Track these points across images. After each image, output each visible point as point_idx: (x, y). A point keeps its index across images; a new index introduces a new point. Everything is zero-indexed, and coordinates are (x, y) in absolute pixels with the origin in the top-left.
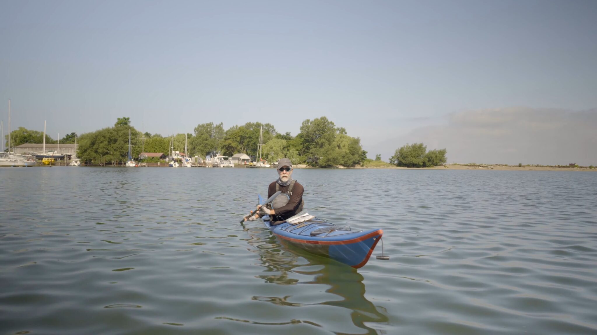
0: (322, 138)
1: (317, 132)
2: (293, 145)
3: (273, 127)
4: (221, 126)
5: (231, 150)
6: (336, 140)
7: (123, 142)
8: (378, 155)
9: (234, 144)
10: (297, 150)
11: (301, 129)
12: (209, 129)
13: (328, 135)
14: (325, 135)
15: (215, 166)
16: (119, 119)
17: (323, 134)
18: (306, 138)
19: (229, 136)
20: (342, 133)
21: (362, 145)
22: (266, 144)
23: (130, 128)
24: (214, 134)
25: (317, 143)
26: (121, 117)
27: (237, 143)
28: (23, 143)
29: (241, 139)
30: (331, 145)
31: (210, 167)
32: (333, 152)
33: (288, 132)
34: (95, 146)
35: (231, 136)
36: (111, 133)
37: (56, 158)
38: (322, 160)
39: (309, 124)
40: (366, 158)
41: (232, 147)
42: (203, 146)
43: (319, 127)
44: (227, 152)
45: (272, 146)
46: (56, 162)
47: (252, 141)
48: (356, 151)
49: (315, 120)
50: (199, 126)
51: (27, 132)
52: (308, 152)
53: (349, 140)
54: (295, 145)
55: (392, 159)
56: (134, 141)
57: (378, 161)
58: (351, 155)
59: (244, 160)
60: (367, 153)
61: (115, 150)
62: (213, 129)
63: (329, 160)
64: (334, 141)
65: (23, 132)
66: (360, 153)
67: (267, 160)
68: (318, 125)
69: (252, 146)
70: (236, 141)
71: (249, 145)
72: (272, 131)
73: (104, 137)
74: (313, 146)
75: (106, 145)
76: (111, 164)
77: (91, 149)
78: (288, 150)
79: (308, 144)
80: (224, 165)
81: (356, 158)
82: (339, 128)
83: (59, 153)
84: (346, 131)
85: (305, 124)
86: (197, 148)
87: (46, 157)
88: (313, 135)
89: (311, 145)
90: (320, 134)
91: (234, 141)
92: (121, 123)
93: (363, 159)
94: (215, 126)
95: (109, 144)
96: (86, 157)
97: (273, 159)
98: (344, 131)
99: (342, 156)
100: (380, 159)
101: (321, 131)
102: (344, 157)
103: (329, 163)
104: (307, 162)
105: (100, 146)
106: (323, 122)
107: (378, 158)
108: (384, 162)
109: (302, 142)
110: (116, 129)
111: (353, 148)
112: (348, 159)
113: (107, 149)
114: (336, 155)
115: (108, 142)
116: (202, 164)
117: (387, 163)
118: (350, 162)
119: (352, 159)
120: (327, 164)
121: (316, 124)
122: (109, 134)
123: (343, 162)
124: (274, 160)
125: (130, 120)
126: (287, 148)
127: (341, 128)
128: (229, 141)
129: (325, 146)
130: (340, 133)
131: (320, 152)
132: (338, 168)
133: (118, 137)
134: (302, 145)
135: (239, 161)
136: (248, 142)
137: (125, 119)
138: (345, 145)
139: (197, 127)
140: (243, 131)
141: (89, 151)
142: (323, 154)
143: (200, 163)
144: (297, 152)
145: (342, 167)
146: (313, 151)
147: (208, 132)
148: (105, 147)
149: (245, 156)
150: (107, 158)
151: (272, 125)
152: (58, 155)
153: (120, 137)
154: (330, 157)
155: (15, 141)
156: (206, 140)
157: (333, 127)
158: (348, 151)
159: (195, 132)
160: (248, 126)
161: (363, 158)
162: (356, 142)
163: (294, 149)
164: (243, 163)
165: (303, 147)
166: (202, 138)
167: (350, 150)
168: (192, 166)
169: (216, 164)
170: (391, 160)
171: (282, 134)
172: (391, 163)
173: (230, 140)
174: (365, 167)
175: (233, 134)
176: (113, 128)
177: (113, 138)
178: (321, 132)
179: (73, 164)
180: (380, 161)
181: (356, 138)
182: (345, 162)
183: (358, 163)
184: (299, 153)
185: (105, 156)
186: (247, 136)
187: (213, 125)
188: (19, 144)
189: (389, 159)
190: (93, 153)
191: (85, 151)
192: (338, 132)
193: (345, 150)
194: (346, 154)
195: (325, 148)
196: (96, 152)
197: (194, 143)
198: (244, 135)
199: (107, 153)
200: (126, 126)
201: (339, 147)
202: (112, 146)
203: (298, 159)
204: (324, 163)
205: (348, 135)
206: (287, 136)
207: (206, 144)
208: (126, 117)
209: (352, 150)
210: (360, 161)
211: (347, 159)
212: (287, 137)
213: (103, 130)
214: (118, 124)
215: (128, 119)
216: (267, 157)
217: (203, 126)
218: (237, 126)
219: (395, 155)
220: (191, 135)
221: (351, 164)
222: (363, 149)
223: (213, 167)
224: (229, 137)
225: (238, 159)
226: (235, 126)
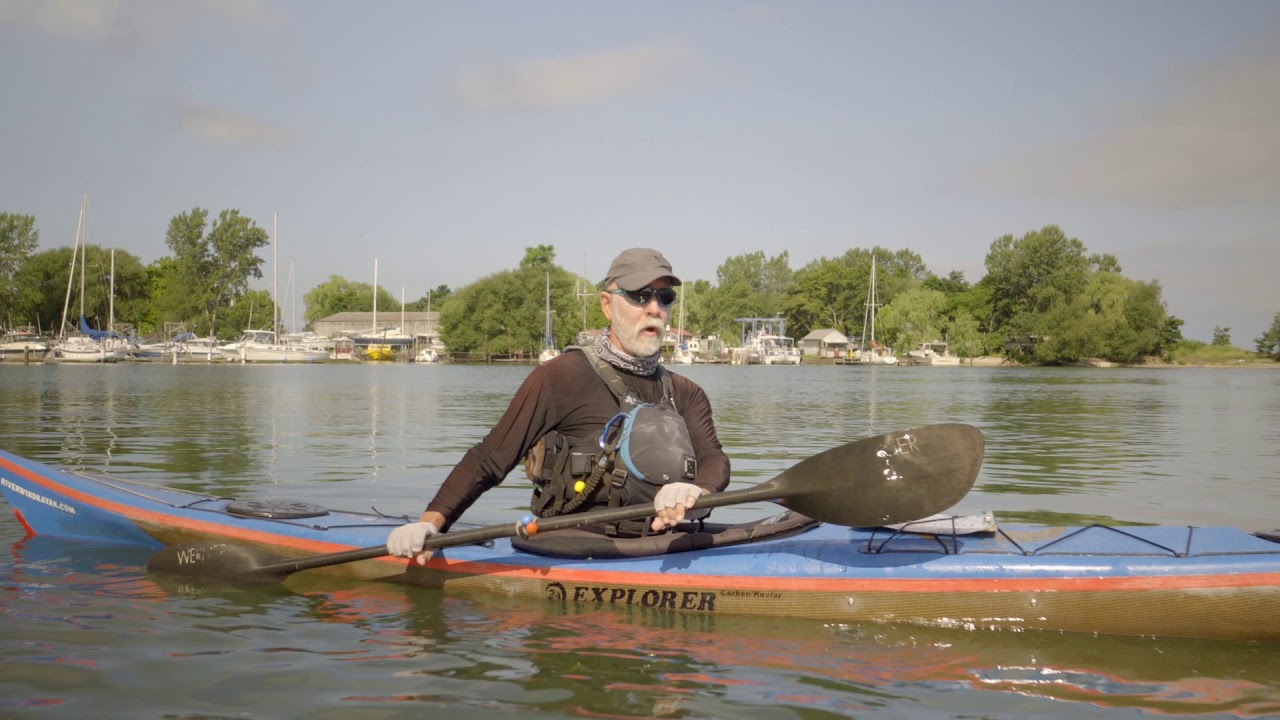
0: (1047, 284)
1: (1032, 269)
2: (966, 305)
3: (918, 259)
4: (785, 259)
5: (804, 321)
6: (1089, 288)
7: (535, 305)
8: (1222, 328)
9: (812, 306)
10: (978, 318)
11: (987, 262)
12: (752, 269)
13: (1064, 277)
14: (1055, 278)
15: (753, 362)
16: (529, 250)
17: (1049, 273)
18: (1002, 287)
19: (800, 284)
20: (1107, 270)
21: (1165, 302)
22: (892, 303)
23: (553, 271)
24: (767, 282)
25: (1033, 300)
26: (535, 246)
27: (820, 301)
28: (337, 312)
29: (830, 292)
30: (1073, 305)
31: (739, 362)
32: (1077, 322)
33: (957, 270)
34: (475, 314)
35: (804, 285)
36: (510, 283)
37: (396, 345)
38: (1047, 344)
39: (1011, 246)
40: (1179, 337)
41: (805, 313)
42: (734, 312)
43: (1039, 255)
44: (793, 325)
45: (907, 308)
46: (398, 354)
47: (855, 296)
48: (1146, 320)
49: (1027, 236)
50: (729, 261)
51: (346, 286)
52: (1007, 324)
53: (1127, 288)
54: (971, 305)
55: (1265, 340)
56: (561, 302)
57: (1221, 347)
58: (1132, 332)
59: (833, 346)
60: (1182, 323)
61: (518, 323)
62: (765, 269)
63: (1065, 344)
64: (1082, 292)
65: (339, 287)
66: (1161, 323)
67: (895, 344)
68: (1036, 250)
69: (855, 308)
70: (818, 296)
71: (849, 306)
72: (917, 270)
73: (495, 293)
74: (1023, 306)
75: (498, 312)
76: (507, 357)
77: (466, 322)
78: (952, 319)
79: (1006, 301)
80: (773, 358)
81: (1150, 337)
82: (1099, 257)
83: (405, 334)
84: (1120, 263)
85: (1000, 247)
86: (721, 317)
87: (375, 341)
88: (1021, 276)
89: (1016, 302)
90: (1039, 274)
91: (811, 297)
92: (534, 260)
93: (1168, 341)
94: (768, 259)
95: (505, 310)
96: (456, 340)
97: (909, 343)
98: (1113, 265)
99: (1106, 334)
100: (1227, 340)
101: (1044, 266)
102: (1110, 336)
103: (1066, 352)
104: (1003, 351)
105: (485, 316)
106: (1047, 241)
107: (1222, 339)
108: (1237, 349)
109: (990, 297)
110: (522, 274)
111: (1136, 310)
112: (1122, 341)
113: (502, 322)
114: (1086, 330)
115: (504, 304)
116: (725, 356)
117: (1247, 353)
118: (1129, 350)
119: (1135, 341)
120: (1059, 356)
121: (1028, 248)
122: (507, 286)
123: (1108, 350)
124: (912, 346)
125: (554, 252)
126: (949, 313)
127: (1106, 257)
128: (800, 299)
129: (1055, 307)
130: (1101, 269)
131: (1041, 323)
132: (1092, 365)
133: (525, 291)
134: (992, 305)
135: (820, 348)
136: (847, 299)
137: (542, 248)
138: (1114, 303)
139: (723, 264)
140: (836, 272)
141: (461, 326)
142: (1049, 328)
143: (719, 355)
144: (977, 323)
145: (1107, 364)
146: (1020, 322)
147: (750, 276)
148: (496, 316)
149: (835, 336)
150: (499, 343)
151: (914, 254)
152: (402, 337)
153: (530, 292)
154: (1069, 335)
155: (323, 306)
156: (743, 295)
157: (1079, 255)
158: (1123, 320)
159: (720, 276)
160: (852, 257)
161: (1170, 338)
162: (1149, 293)
163: (969, 316)
164: (831, 354)
165: (995, 311)
166: (732, 291)
167: (1128, 317)
168: (694, 362)
169: (756, 355)
170: (1261, 345)
171: (940, 277)
172: (1261, 351)
173: (803, 294)
174: (1175, 364)
175: (810, 280)
176: (515, 271)
177: (515, 295)
178: (1044, 269)
179: (421, 358)
180: (1226, 346)
181: (1148, 282)
182: (1114, 349)
183: (1156, 351)
184: (982, 325)
185: (496, 340)
186: (844, 283)
187: (764, 257)
188: (327, 314)
189: (1256, 341)
190: (470, 332)
191: (455, 327)
192: (1095, 268)
193: (1115, 316)
194: (1118, 327)
195: (1054, 311)
196: (477, 328)
197: (712, 305)
198: (839, 281)
199: (501, 332)
200: (544, 265)
201: (1097, 307)
202: (512, 314)
203: (979, 342)
204: (1052, 354)
205: (1124, 274)
206: (954, 281)
207: (743, 307)
208: (546, 245)
209: (1137, 317)
210: (1162, 346)
211: (1120, 341)
212: (952, 286)
213: (495, 277)
214: (527, 261)
215: (550, 248)
216: (894, 338)
217: (739, 260)
218: (823, 260)
219: (1274, 330)
220: (707, 283)
221: (1134, 354)
222: (1171, 312)
223: (749, 363)
224: (799, 288)
225: (819, 343)
226: (819, 260)
